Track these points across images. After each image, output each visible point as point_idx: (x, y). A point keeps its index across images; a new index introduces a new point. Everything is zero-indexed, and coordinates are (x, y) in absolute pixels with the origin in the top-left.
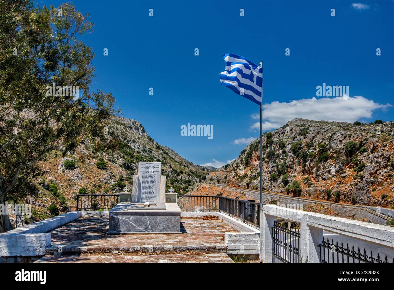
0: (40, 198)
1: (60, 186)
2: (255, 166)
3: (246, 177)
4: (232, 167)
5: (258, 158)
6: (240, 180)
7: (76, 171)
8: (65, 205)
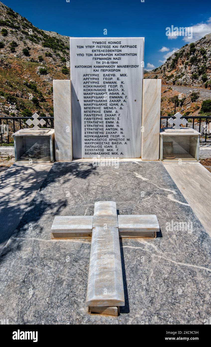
0: (25, 93)
1: (38, 85)
2: (180, 69)
3: (172, 76)
4: (160, 70)
5: (183, 62)
6: (167, 79)
7: (48, 76)
8: (42, 98)
